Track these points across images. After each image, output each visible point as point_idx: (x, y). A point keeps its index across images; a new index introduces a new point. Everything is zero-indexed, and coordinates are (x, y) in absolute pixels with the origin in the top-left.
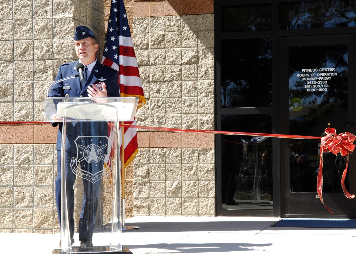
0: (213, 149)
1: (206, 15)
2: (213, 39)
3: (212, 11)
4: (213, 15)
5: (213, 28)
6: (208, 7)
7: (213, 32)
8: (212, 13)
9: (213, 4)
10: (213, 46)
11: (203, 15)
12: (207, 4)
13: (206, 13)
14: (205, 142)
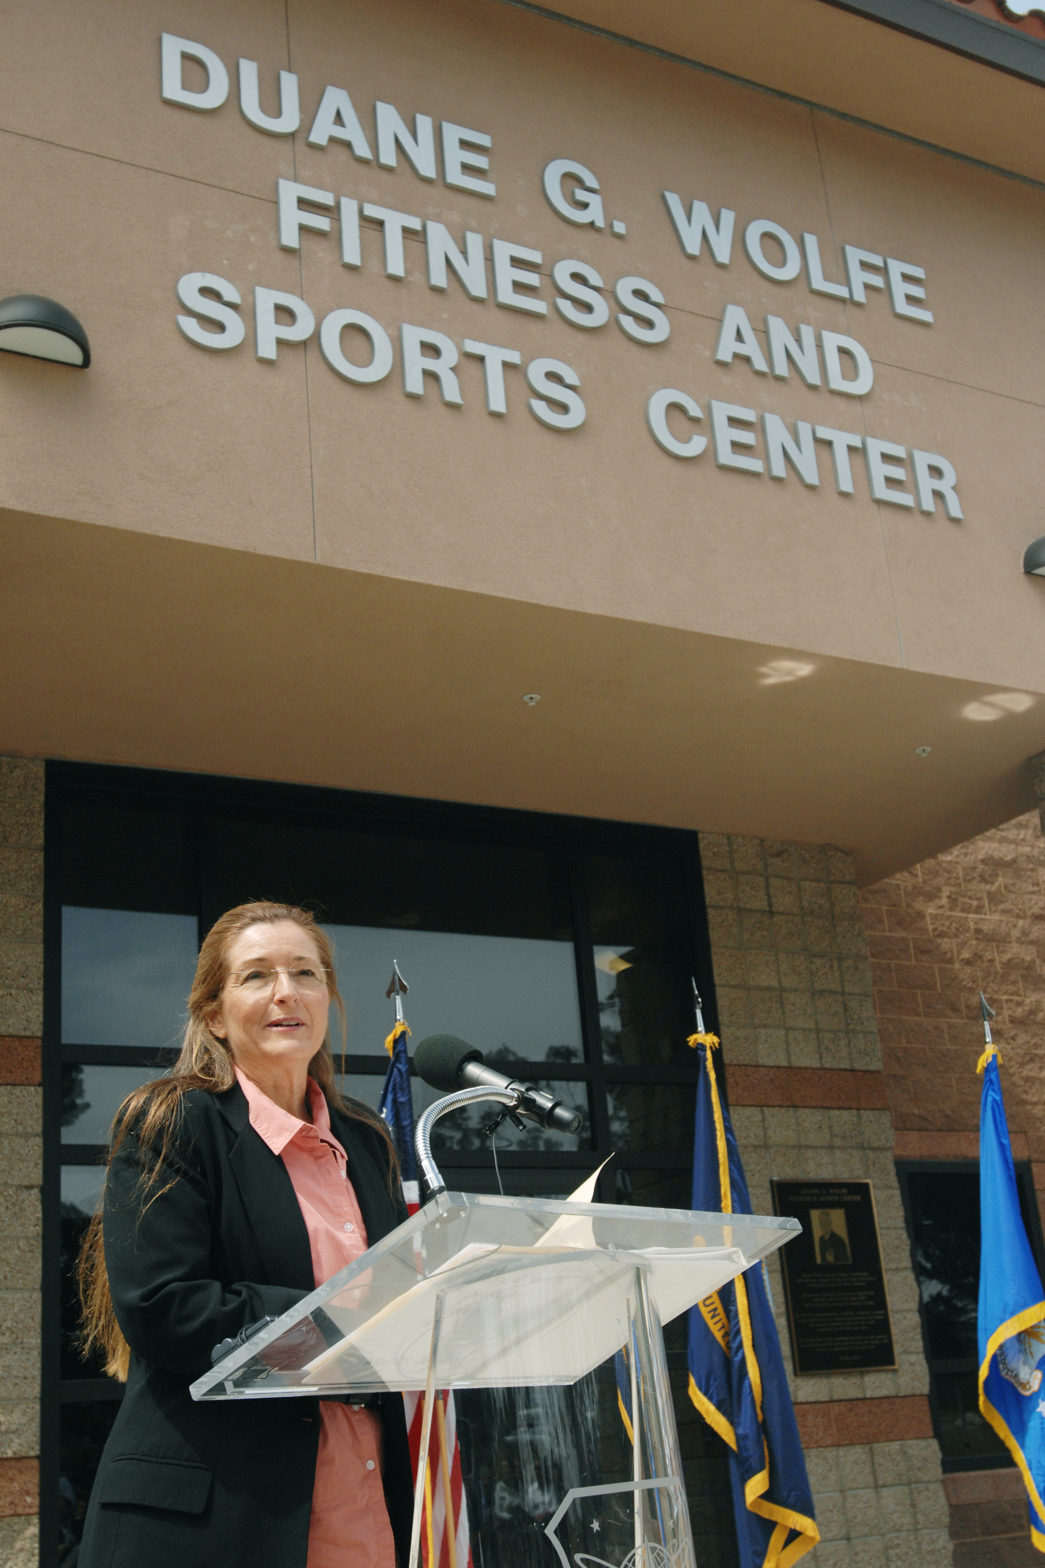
0: (35, 1520)
1: (19, 1088)
2: (41, 1162)
3: (38, 1077)
4: (40, 1090)
5: (39, 1129)
6: (25, 1064)
7: (39, 1141)
8: (36, 1083)
9: (40, 1056)
10: (41, 1182)
11: (9, 1087)
12: (22, 1056)
13: (17, 1082)
14: (9, 1499)
